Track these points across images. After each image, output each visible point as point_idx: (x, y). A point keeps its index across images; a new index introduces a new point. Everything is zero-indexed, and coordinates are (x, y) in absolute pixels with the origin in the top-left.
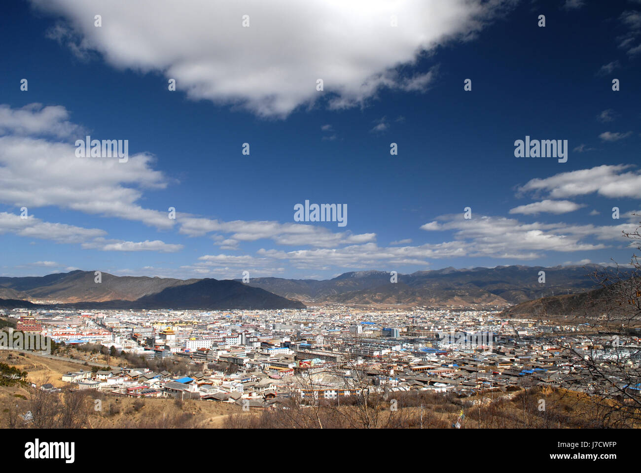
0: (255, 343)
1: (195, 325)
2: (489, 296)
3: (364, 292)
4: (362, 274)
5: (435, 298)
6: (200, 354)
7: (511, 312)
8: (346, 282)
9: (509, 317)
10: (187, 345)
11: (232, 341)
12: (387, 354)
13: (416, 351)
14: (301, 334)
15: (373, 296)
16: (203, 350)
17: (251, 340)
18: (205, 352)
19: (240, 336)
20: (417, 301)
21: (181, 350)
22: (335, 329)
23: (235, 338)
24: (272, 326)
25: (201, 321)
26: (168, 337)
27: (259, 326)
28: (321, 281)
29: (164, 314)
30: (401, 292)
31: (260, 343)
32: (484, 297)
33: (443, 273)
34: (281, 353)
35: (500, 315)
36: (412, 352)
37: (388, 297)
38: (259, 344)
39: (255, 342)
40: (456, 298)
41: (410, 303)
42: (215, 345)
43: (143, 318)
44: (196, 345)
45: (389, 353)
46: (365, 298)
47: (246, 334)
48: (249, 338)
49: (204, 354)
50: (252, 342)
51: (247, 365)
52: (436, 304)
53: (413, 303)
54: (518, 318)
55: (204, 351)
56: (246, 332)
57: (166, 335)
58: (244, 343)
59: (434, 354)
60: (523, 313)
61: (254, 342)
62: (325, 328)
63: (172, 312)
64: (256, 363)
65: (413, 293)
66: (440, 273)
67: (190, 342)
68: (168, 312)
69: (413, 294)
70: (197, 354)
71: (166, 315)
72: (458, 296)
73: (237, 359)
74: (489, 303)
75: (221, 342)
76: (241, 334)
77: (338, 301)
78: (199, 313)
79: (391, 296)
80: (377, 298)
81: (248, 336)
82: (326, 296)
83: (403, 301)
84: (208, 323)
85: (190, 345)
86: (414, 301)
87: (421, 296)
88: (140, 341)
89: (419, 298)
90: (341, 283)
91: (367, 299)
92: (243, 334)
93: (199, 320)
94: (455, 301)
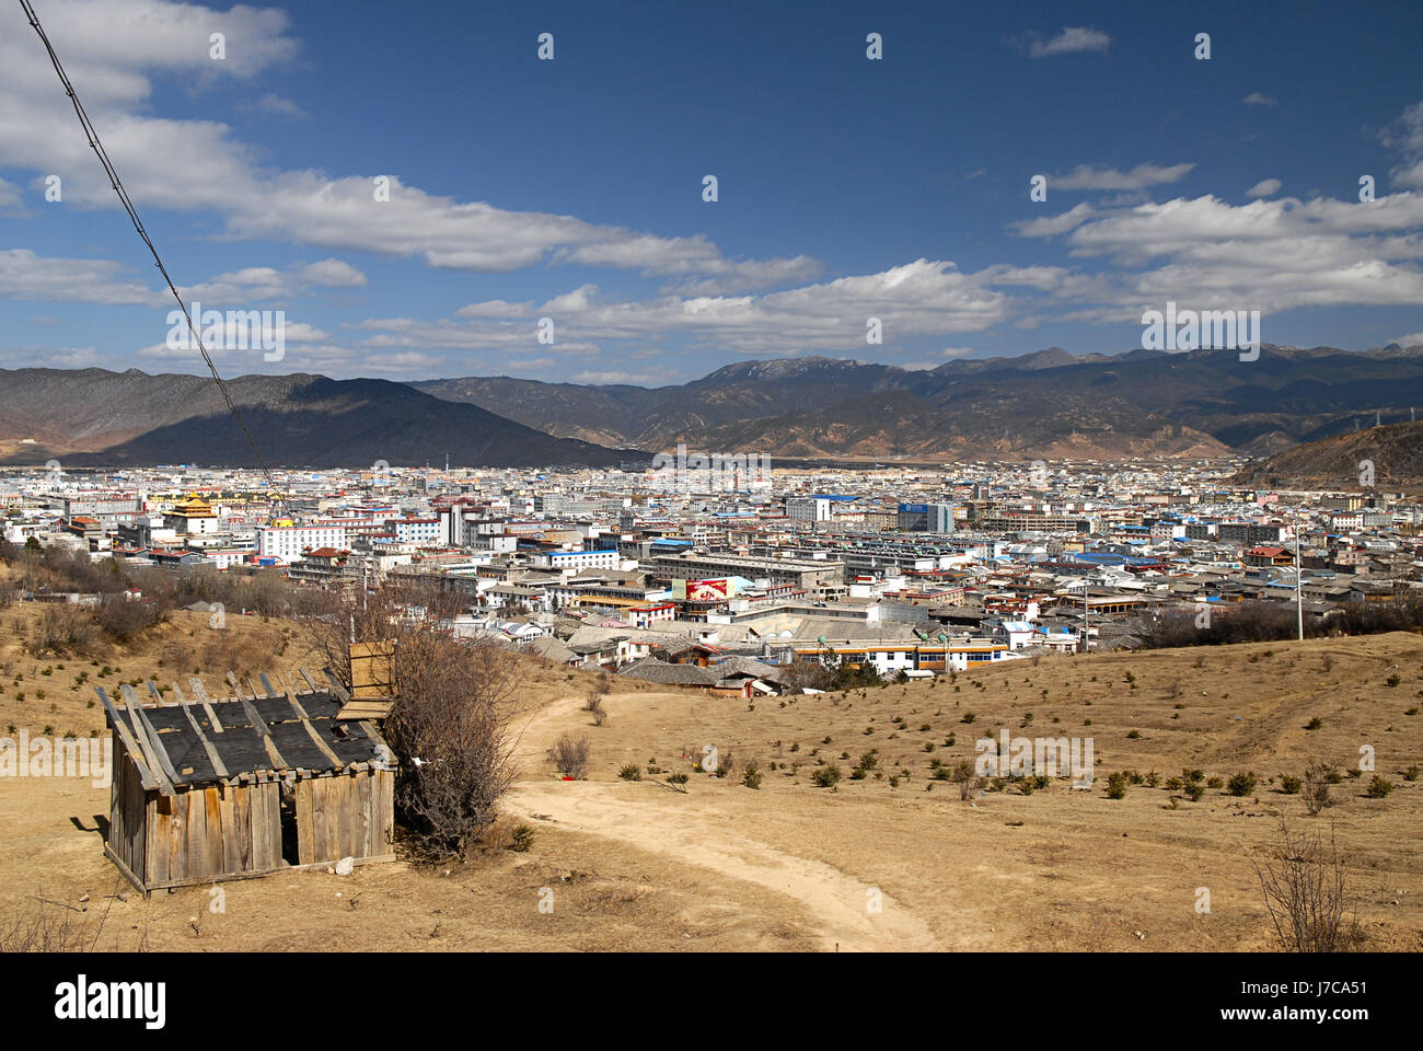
0: (498, 541)
1: (276, 501)
2: (1177, 434)
3: (792, 419)
4: (781, 369)
5: (1010, 438)
6: (314, 567)
7: (1271, 470)
8: (731, 392)
9: (1269, 486)
10: (267, 544)
11: (416, 535)
12: (959, 568)
13: (1054, 560)
14: (635, 521)
15: (817, 434)
16: (327, 553)
17: (483, 530)
18: (334, 561)
19: (445, 517)
20: (954, 446)
21: (246, 559)
22: (736, 511)
23: (427, 522)
24: (532, 501)
25: (292, 492)
26: (193, 525)
27: (489, 503)
28: (654, 390)
29: (168, 476)
30: (903, 423)
31: (513, 541)
32: (1159, 436)
33: (1032, 365)
34: (594, 566)
35: (1236, 480)
36: (1041, 565)
37: (863, 435)
38: (510, 545)
39: (498, 536)
40: (1075, 438)
41: (932, 452)
42: (361, 544)
43: (100, 486)
44: (299, 543)
45: (963, 566)
46: (793, 437)
47: (464, 512)
48: (476, 523)
49: (332, 568)
50: (486, 537)
51: (491, 599)
52: (1016, 455)
53: (943, 453)
54: (1297, 488)
55: (329, 558)
56: (465, 506)
57: (186, 519)
58: (458, 540)
59: (1121, 568)
60: (1313, 471)
61: (494, 536)
62: (705, 510)
63: (193, 472)
64: (520, 591)
65: (939, 425)
66: (1022, 367)
67: (276, 533)
68: (181, 473)
69: (941, 426)
70: (306, 569)
71: (176, 479)
72: (1080, 431)
73: (452, 581)
74: (1176, 452)
75: (380, 536)
76: (449, 511)
77: (711, 448)
78: (282, 476)
79: (875, 434)
80: (831, 437)
81: (471, 517)
82: (671, 432)
83: (910, 447)
84: (320, 495)
85: (276, 544)
86: (945, 447)
87: (965, 432)
88: (97, 542)
89: (961, 440)
90: (718, 396)
91: (800, 441)
92: (456, 509)
93: (287, 490)
94: (1072, 446)
